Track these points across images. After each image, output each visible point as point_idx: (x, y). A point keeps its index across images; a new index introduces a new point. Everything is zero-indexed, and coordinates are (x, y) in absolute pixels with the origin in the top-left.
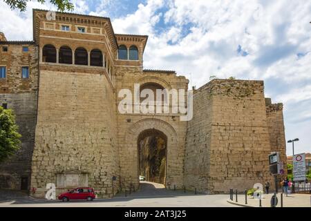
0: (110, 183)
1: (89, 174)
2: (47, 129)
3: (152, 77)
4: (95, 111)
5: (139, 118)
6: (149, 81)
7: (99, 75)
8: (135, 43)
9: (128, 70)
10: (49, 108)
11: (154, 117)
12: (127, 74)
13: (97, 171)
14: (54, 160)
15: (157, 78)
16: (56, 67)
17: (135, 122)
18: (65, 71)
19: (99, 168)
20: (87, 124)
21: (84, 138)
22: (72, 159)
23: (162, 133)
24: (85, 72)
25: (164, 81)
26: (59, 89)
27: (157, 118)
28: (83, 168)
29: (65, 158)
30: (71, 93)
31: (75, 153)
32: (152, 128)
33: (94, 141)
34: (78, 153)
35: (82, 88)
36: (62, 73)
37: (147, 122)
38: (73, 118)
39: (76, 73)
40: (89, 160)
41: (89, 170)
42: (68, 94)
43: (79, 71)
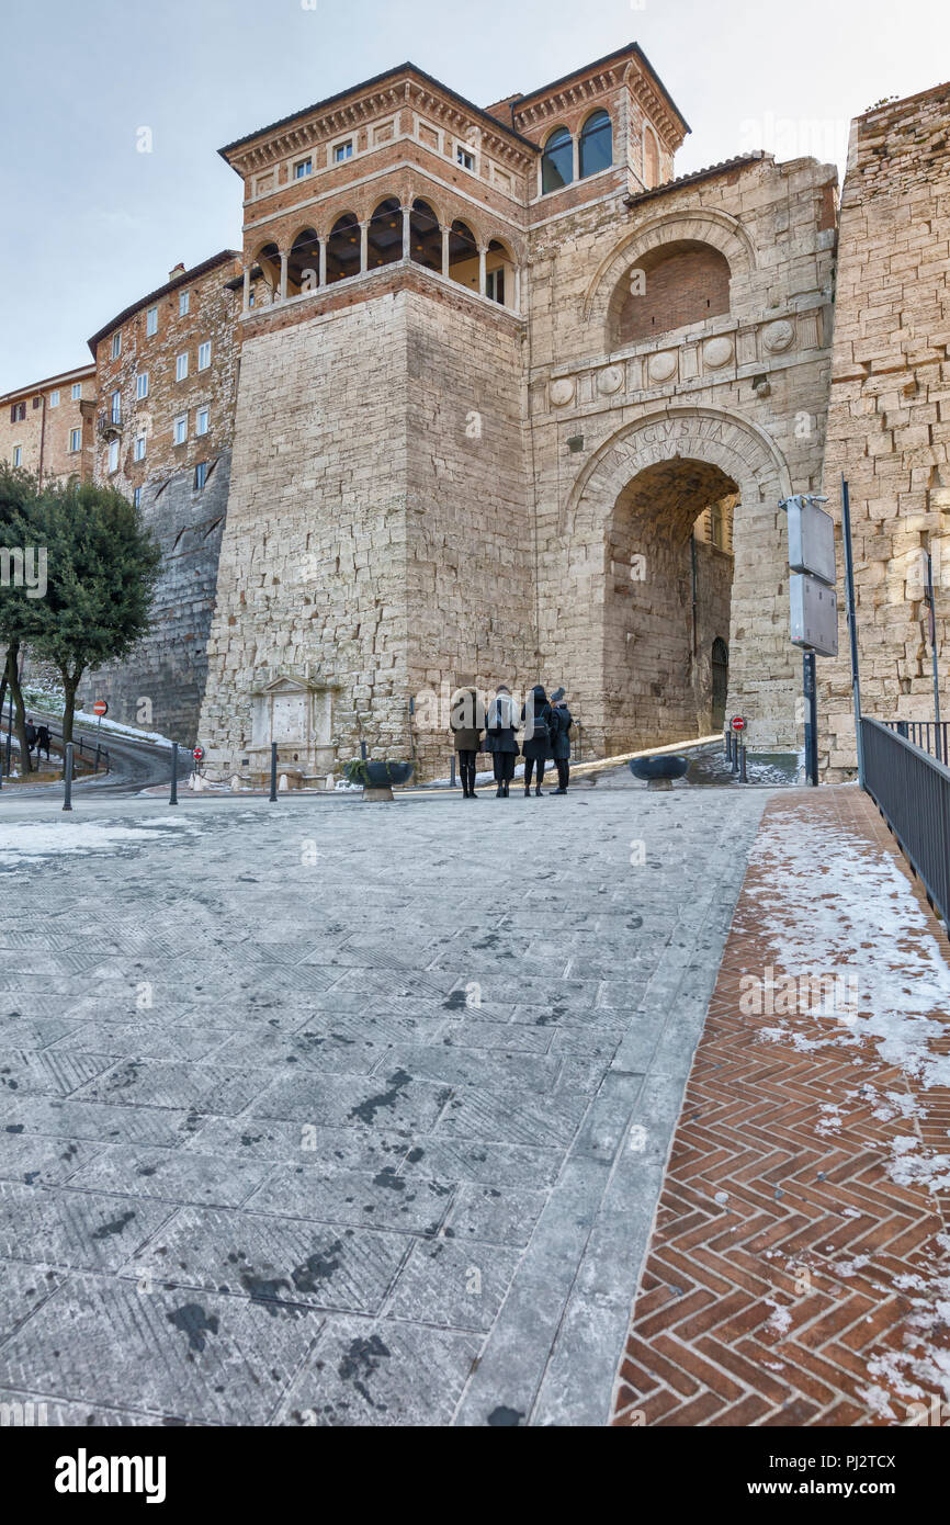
0: (397, 728)
1: (337, 690)
2: (245, 539)
3: (668, 220)
4: (371, 439)
5: (615, 422)
6: (654, 243)
7: (389, 297)
8: (597, 99)
9: (574, 225)
10: (257, 466)
11: (676, 403)
12: (569, 247)
13: (365, 678)
14: (255, 650)
15: (683, 217)
16: (278, 317)
17: (597, 444)
18: (301, 319)
19: (370, 665)
20: (348, 498)
21: (335, 556)
22: (298, 638)
23: (714, 469)
24: (351, 302)
25: (715, 218)
26: (283, 391)
27: (685, 402)
28: (327, 668)
29: (282, 637)
30: (312, 394)
31: (307, 612)
32: (669, 457)
33: (361, 560)
34: (316, 615)
35: (341, 365)
36: (293, 329)
37: (649, 433)
38: (313, 483)
39: (327, 317)
40: (345, 635)
41: (343, 674)
42: (305, 399)
43: (336, 303)
